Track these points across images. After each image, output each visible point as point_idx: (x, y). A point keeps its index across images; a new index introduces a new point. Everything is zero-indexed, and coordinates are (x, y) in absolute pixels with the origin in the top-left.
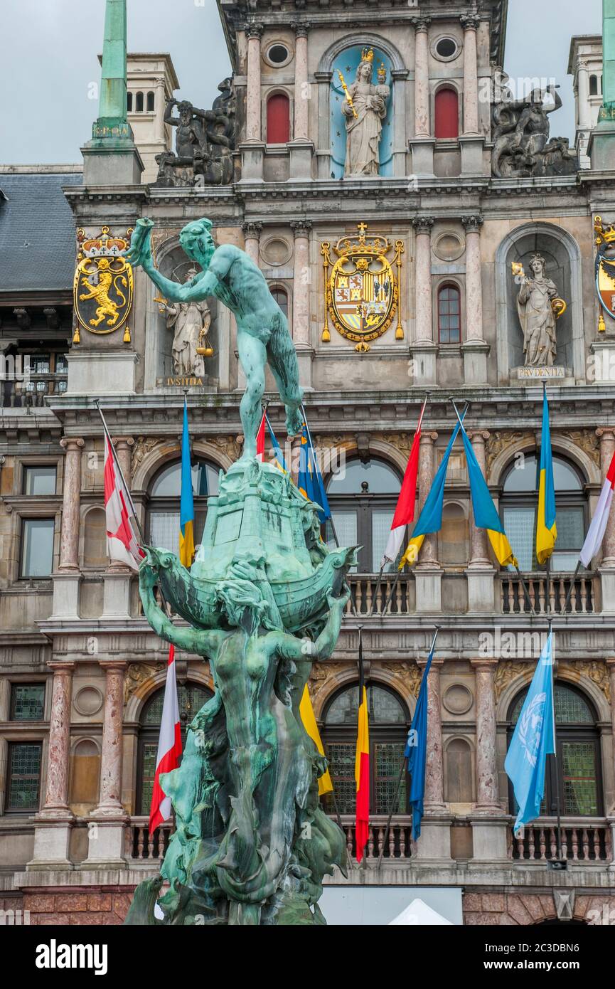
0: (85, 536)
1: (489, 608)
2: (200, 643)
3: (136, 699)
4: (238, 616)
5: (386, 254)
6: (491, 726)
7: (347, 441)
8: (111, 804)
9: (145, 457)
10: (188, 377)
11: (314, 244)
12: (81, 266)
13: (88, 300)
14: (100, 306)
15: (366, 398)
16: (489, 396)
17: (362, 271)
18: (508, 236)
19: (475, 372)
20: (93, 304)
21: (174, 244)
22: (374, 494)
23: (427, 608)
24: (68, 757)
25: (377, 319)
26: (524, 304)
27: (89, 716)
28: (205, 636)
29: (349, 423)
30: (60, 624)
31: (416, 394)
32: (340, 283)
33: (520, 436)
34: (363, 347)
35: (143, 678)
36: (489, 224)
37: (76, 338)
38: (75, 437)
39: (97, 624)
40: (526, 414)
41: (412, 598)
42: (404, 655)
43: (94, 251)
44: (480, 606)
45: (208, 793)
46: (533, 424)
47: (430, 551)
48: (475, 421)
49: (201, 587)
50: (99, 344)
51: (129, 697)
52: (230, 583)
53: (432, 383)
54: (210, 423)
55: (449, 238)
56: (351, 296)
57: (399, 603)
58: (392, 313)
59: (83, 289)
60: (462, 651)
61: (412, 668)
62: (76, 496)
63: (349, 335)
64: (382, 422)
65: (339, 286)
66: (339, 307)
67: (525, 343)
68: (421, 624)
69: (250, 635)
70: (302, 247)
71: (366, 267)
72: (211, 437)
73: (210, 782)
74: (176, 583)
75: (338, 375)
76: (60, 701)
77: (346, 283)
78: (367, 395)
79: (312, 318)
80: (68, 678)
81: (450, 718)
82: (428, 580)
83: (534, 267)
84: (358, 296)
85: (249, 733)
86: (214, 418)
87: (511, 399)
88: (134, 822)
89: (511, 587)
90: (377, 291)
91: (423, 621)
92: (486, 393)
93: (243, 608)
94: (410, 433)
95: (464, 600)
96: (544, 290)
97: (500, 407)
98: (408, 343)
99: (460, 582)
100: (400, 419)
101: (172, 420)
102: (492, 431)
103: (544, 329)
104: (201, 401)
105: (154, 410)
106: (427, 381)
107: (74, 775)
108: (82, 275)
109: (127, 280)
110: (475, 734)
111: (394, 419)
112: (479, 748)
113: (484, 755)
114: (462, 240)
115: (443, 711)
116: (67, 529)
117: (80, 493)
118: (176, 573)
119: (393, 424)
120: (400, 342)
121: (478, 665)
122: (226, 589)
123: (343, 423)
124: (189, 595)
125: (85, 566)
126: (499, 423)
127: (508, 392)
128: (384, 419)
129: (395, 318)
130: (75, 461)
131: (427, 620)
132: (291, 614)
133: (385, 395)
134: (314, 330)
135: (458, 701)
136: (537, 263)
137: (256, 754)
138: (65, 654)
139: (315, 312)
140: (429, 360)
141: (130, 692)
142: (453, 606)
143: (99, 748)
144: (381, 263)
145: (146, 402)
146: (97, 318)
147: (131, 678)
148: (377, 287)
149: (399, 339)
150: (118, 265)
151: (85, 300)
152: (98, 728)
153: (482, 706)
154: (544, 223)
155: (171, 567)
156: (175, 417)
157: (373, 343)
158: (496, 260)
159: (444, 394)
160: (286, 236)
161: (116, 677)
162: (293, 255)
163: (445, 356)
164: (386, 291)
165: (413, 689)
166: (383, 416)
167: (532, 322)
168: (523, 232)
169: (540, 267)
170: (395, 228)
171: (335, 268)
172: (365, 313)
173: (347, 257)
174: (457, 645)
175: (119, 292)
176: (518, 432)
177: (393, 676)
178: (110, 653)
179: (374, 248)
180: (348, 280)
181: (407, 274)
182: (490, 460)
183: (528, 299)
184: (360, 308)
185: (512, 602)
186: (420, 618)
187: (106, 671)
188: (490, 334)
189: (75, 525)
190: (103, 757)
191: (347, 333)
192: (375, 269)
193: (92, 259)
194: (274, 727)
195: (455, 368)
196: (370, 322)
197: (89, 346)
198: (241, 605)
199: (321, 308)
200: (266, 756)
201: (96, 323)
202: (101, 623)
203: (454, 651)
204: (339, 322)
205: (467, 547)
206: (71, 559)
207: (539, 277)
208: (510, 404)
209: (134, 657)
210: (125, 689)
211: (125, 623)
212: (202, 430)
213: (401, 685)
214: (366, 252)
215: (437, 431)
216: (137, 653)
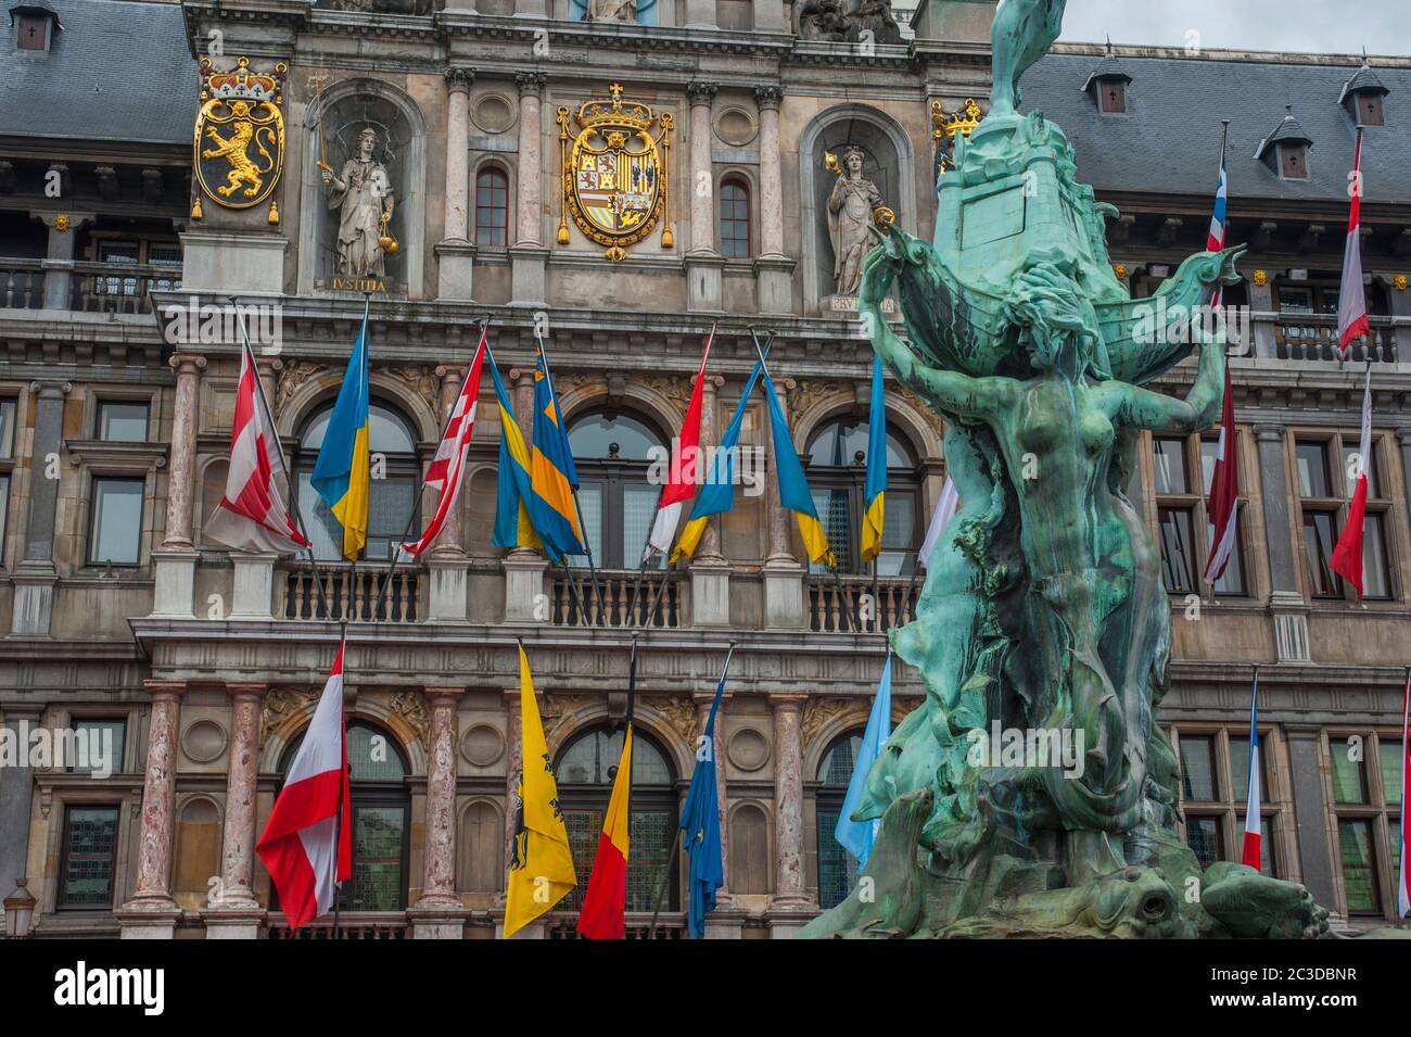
0: (204, 500)
1: (795, 622)
2: (982, 395)
3: (277, 740)
4: (1056, 348)
5: (650, 129)
6: (798, 788)
7: (594, 383)
8: (240, 892)
9: (296, 390)
10: (365, 278)
11: (548, 108)
12: (206, 109)
13: (216, 158)
14: (234, 168)
15: (627, 322)
16: (798, 329)
17: (617, 150)
18: (816, 119)
19: (775, 296)
20: (222, 166)
21: (342, 91)
22: (628, 461)
23: (710, 619)
24: (173, 824)
25: (636, 217)
26: (836, 213)
27: (204, 763)
28: (989, 384)
29: (598, 356)
30: (168, 624)
31: (697, 320)
32: (585, 164)
33: (835, 389)
34: (617, 254)
35: (289, 710)
36: (789, 101)
37: (196, 211)
38: (192, 354)
39: (224, 626)
40: (844, 358)
41: (685, 608)
42: (676, 686)
43: (226, 90)
44: (782, 619)
45: (990, 658)
46: (855, 372)
47: (713, 541)
48: (776, 363)
49: (977, 302)
50: (230, 223)
51: (267, 737)
52: (1042, 290)
53: (716, 308)
54: (397, 345)
55: (736, 116)
56: (600, 183)
57: (666, 613)
58: (657, 210)
59: (208, 143)
60: (758, 682)
61: (686, 704)
62: (192, 440)
63: (597, 236)
64: (646, 358)
65: (584, 168)
66: (582, 196)
67: (838, 264)
68: (703, 641)
69: (1074, 383)
70: (532, 109)
71: (622, 144)
72: (396, 366)
73: (988, 641)
74: (935, 292)
75: (581, 291)
76: (163, 739)
77: (592, 164)
78: (628, 318)
79: (545, 209)
80: (174, 706)
81: (738, 776)
82: (711, 580)
83: (851, 164)
84: (611, 183)
85: (1082, 548)
86: (403, 339)
87: (828, 336)
88: (273, 920)
89: (821, 597)
90: (636, 179)
91: (706, 636)
92: (794, 325)
93: (1065, 335)
94: (684, 376)
95: (757, 612)
96: (864, 195)
97: (811, 346)
98: (679, 253)
99: (753, 587)
100: (672, 355)
101: (341, 338)
102: (799, 379)
103: (865, 247)
104: (387, 312)
105: (314, 321)
106: (708, 305)
107: (180, 851)
108: (208, 122)
109: (276, 135)
110: (773, 798)
111: (664, 355)
112: (780, 816)
113: (788, 828)
114: (753, 120)
115: (728, 766)
116: (179, 487)
117: (199, 436)
118: (934, 274)
119: (662, 361)
120: (668, 252)
121: (781, 701)
122: (1036, 299)
123: (592, 356)
124: (957, 313)
125: (201, 544)
126: (808, 369)
127: (824, 326)
128: (649, 354)
129: (661, 218)
130: (191, 389)
131: (711, 636)
132: (1126, 358)
133: (654, 319)
134: (547, 226)
135: (748, 753)
136: (855, 158)
137: (1097, 582)
138: (172, 670)
139: (548, 202)
140: (712, 277)
141: (269, 729)
142: (743, 619)
143: (220, 811)
144: (642, 141)
145: (305, 309)
146: (229, 185)
147: (271, 709)
148: (636, 173)
149: (667, 247)
150: (262, 113)
151: (211, 158)
152: (221, 781)
153: (784, 760)
154: (863, 105)
155: (925, 264)
156: (347, 333)
157: (629, 250)
158: (802, 150)
159: (736, 322)
160: (510, 95)
161: (250, 706)
162: (518, 120)
163: (731, 275)
164: (650, 180)
165: (686, 735)
166: (648, 350)
167: (848, 236)
168: (836, 114)
169: (859, 163)
170: (661, 96)
171: (578, 143)
172: (620, 207)
173: (596, 128)
174: (751, 673)
175: (263, 151)
176: (831, 383)
177: (657, 715)
178: (241, 671)
179: (634, 120)
180: (596, 161)
181: (678, 160)
182: (794, 419)
183: (842, 205)
184: (613, 200)
185: (822, 616)
186: (703, 633)
187: (233, 698)
188: (794, 248)
189: (189, 481)
190: (229, 825)
191: (593, 233)
192: (633, 149)
193: (223, 100)
194: (1126, 540)
195: (745, 291)
196: (627, 221)
197: (215, 225)
198: (1062, 328)
199: (556, 196)
200: (1116, 586)
201: (228, 192)
202: (232, 626)
203: (747, 681)
204: (583, 217)
205: (762, 537)
206: (182, 531)
207: (857, 178)
208: (824, 343)
209: (278, 677)
210: (261, 725)
211: (267, 627)
212: (386, 354)
213: (669, 729)
214: (621, 124)
215: (723, 375)
216: (282, 672)
